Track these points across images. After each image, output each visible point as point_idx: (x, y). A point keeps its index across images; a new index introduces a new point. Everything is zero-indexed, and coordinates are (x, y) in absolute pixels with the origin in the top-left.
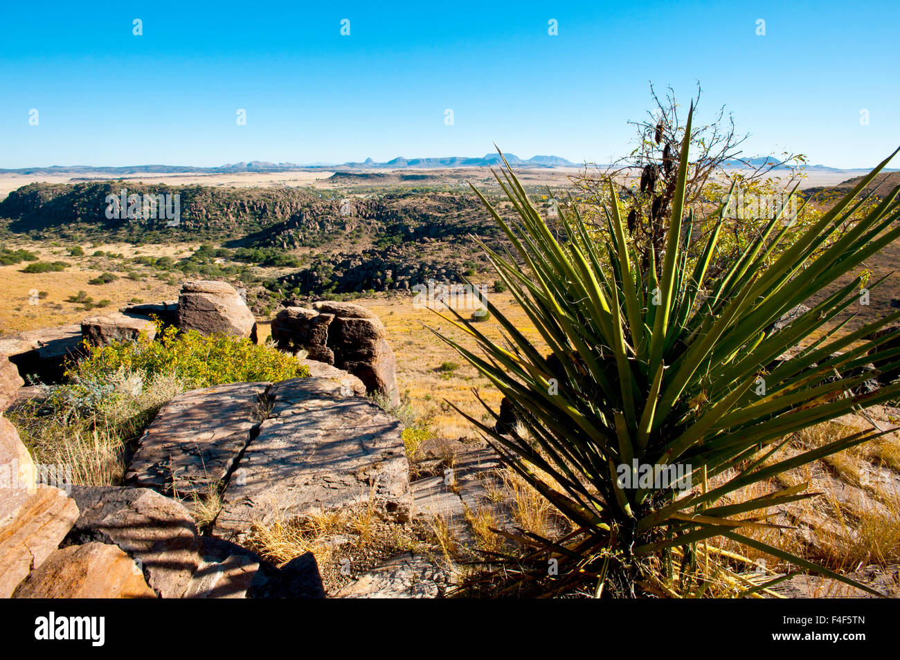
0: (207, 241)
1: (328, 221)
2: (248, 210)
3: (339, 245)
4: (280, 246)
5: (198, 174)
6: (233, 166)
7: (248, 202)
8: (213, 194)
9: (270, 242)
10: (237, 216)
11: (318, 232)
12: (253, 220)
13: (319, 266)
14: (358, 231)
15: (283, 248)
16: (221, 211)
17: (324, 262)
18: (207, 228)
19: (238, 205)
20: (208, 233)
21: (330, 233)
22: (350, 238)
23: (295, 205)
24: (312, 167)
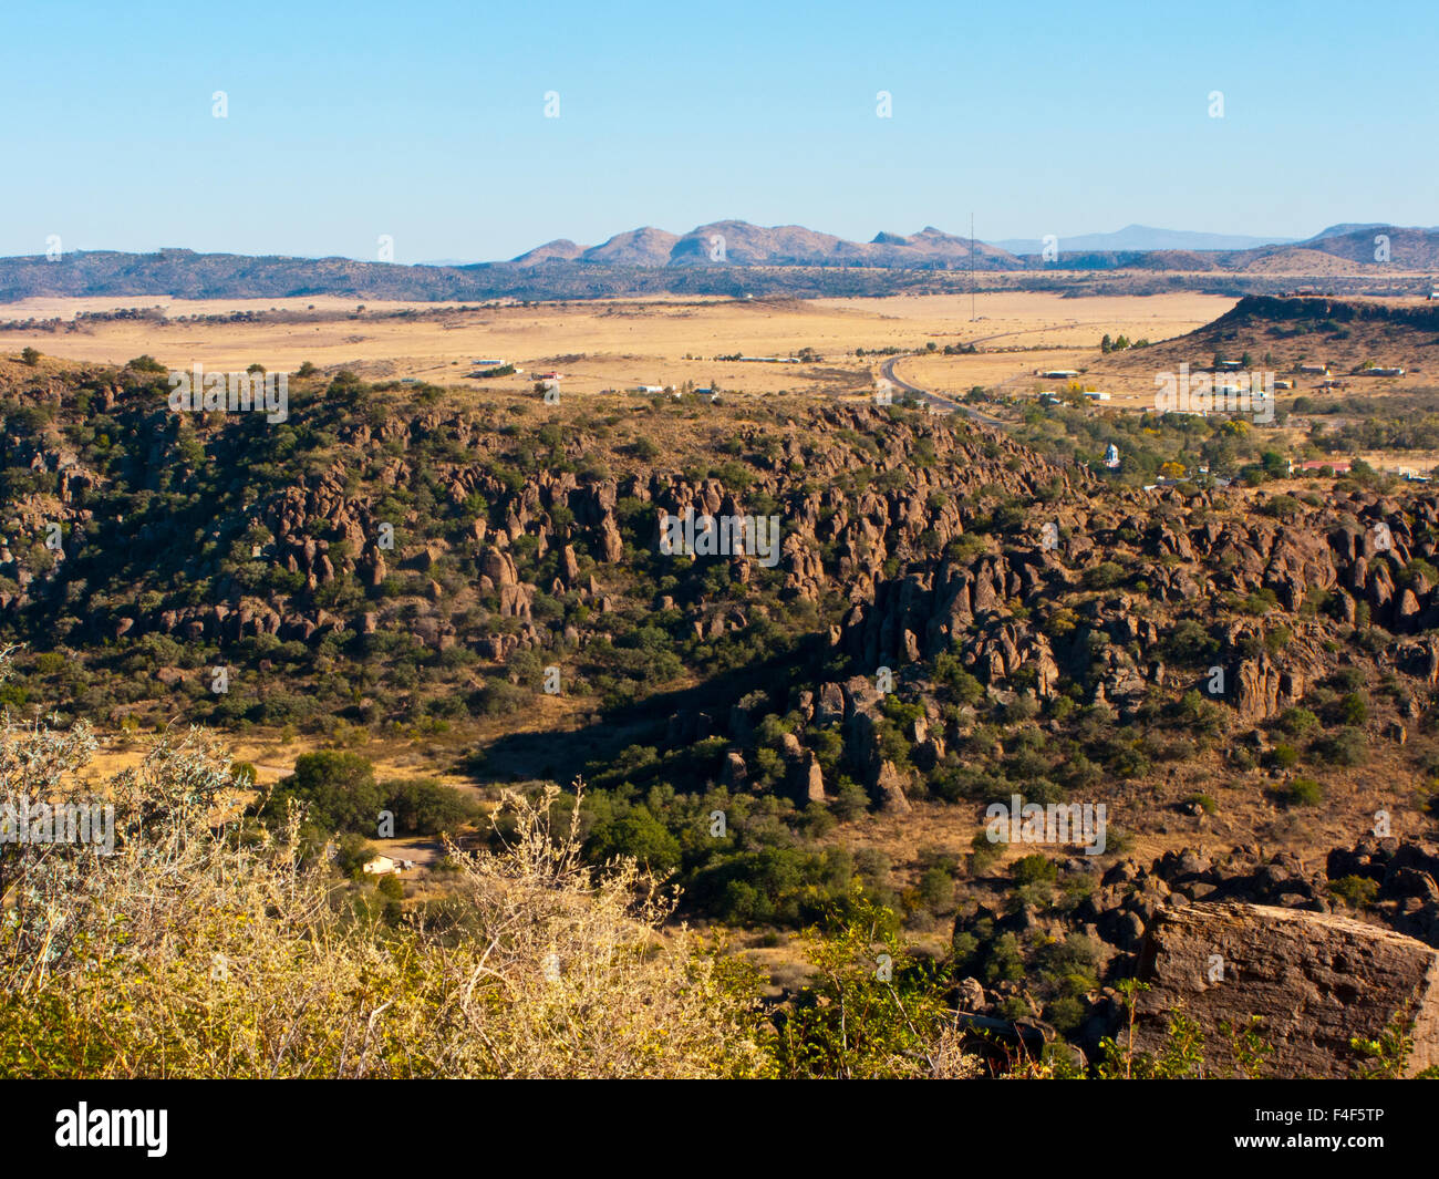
0: (346, 728)
1: (1119, 632)
2: (614, 538)
3: (1182, 808)
4: (780, 789)
5: (373, 306)
6: (589, 257)
7: (625, 489)
8: (418, 432)
9: (722, 752)
10: (546, 573)
11: (1048, 707)
12: (640, 607)
13: (1011, 944)
14: (1330, 716)
15: (802, 800)
16: (454, 537)
17: (1049, 912)
18: (358, 647)
19: (562, 504)
20: (356, 679)
21: (1124, 719)
22: (1270, 762)
23: (917, 515)
24: (1092, 261)
